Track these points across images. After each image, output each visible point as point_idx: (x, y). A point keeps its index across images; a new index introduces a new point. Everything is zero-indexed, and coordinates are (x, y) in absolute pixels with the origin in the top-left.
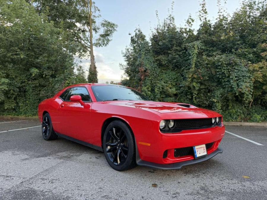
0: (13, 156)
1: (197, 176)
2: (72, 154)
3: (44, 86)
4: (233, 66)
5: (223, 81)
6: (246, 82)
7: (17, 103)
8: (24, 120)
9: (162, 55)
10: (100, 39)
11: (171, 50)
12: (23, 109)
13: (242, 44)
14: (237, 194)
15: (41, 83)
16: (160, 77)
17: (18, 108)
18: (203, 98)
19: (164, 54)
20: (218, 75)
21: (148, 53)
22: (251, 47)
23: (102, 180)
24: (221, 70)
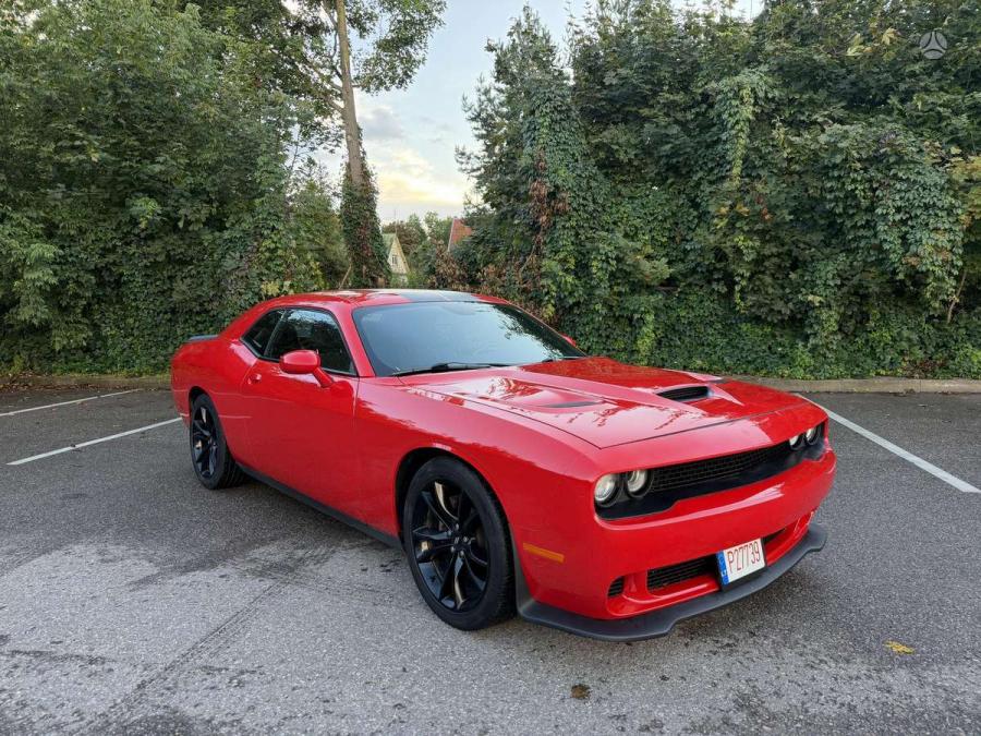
0: (104, 566)
1: (728, 645)
2: (300, 553)
3: (184, 263)
4: (889, 168)
5: (849, 224)
6: (936, 230)
7: (95, 327)
8: (125, 388)
9: (615, 123)
10: (378, 60)
11: (652, 106)
12: (119, 349)
13: (930, 75)
14: (860, 726)
15: (174, 249)
16: (612, 214)
17: (99, 343)
18: (771, 290)
19: (625, 121)
20: (831, 201)
21: (561, 119)
22: (963, 86)
23: (404, 670)
24: (844, 184)
